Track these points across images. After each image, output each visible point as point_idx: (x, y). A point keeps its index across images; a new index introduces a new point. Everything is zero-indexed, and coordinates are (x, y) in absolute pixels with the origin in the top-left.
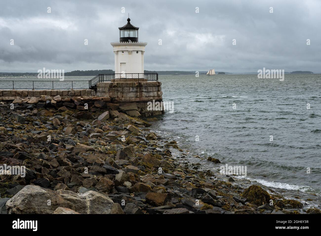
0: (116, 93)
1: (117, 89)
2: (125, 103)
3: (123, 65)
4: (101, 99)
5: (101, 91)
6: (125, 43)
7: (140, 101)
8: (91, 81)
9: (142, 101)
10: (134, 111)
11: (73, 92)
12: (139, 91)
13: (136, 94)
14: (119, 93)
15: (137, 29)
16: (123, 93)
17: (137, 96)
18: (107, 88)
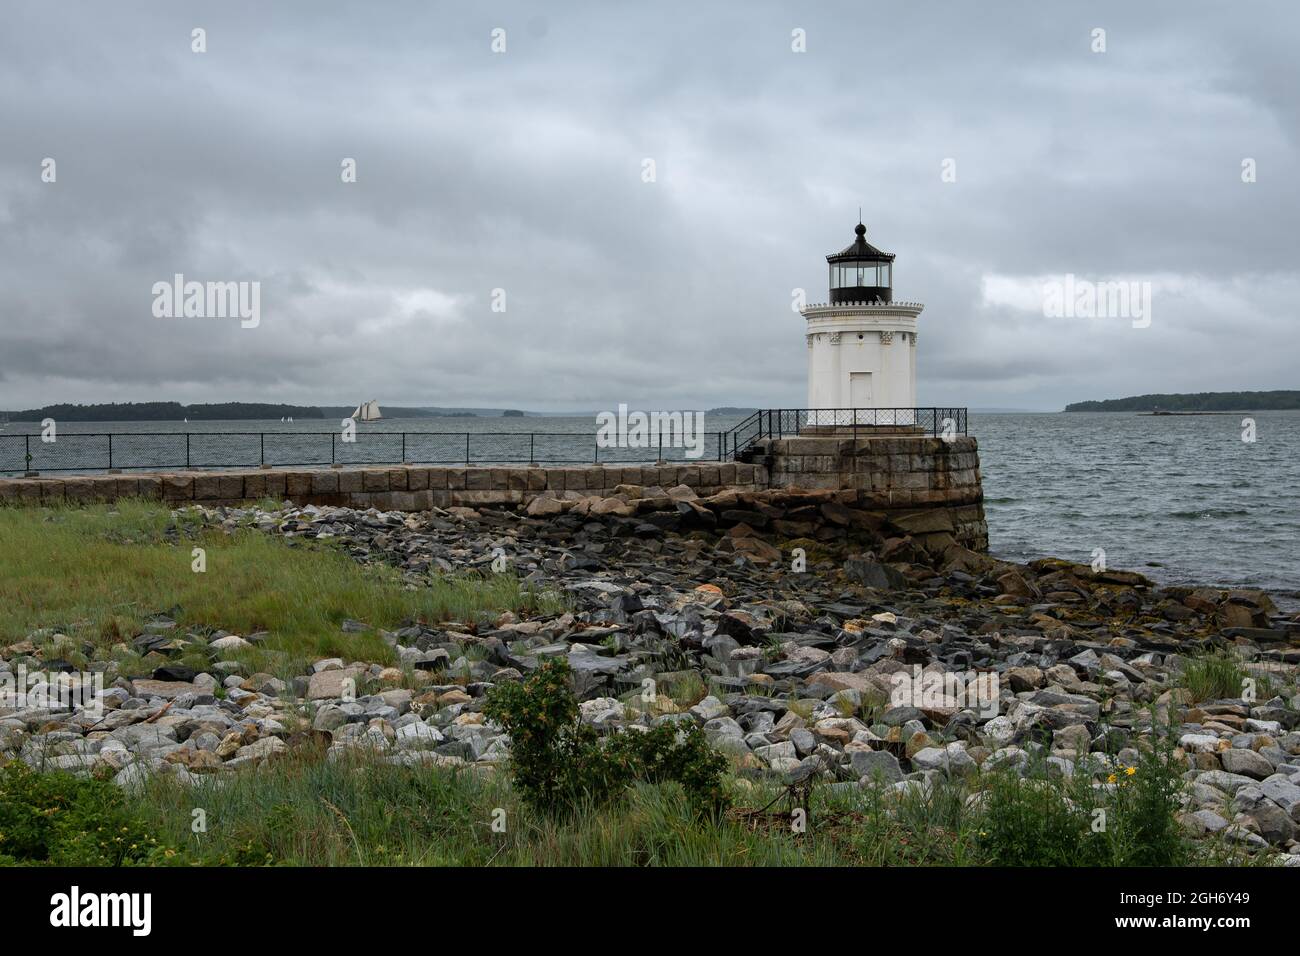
0: (866, 475)
1: (873, 461)
2: (899, 508)
3: (859, 382)
4: (829, 496)
5: (799, 469)
6: (864, 307)
7: (947, 502)
8: (725, 434)
9: (951, 501)
10: (943, 536)
11: (694, 472)
12: (941, 469)
13: (932, 476)
14: (878, 475)
15: (888, 259)
16: (890, 474)
17: (938, 482)
18: (830, 458)
